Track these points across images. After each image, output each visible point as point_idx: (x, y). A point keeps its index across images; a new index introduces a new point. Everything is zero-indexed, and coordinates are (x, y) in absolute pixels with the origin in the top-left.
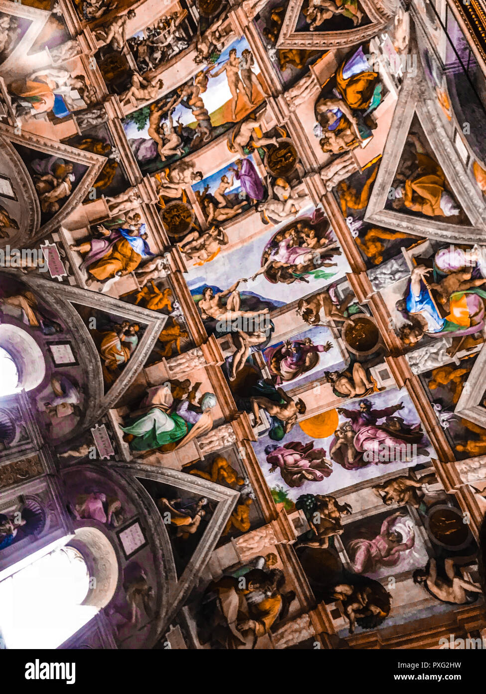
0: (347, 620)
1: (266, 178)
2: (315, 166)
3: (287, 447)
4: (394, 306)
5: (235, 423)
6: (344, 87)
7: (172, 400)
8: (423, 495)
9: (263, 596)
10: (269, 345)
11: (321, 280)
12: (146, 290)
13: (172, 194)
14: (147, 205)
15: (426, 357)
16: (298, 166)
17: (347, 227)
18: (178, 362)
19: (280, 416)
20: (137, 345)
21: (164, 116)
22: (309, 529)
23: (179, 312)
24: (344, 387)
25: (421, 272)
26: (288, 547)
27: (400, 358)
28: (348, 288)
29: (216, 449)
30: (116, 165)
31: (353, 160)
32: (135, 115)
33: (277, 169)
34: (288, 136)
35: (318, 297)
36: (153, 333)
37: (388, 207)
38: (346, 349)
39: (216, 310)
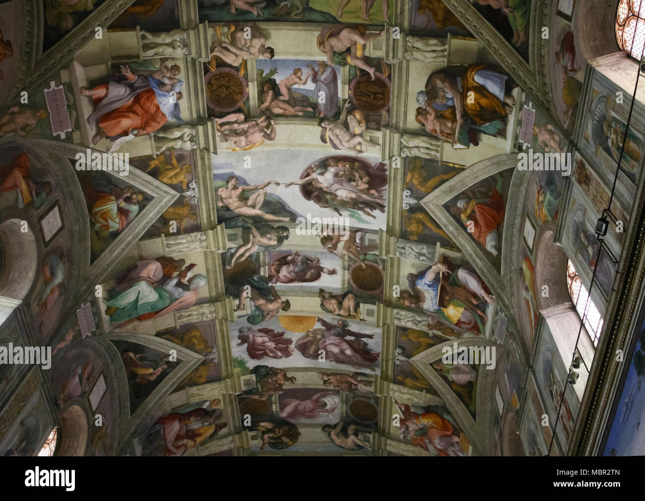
0: (261, 442)
1: (345, 101)
2: (401, 125)
3: (260, 331)
4: (407, 275)
5: (219, 304)
7: (161, 275)
8: (356, 389)
9: (201, 425)
10: (277, 249)
11: (354, 220)
12: (162, 158)
13: (229, 59)
14: (193, 60)
15: (410, 319)
16: (384, 113)
17: (402, 196)
18: (178, 241)
19: (263, 308)
20: (137, 215)
22: (255, 387)
23: (194, 192)
24: (331, 305)
25: (443, 268)
26: (233, 396)
27: (389, 309)
28: (374, 240)
29: (193, 321)
33: (361, 100)
34: (389, 77)
36: (158, 208)
37: (447, 207)
38: (348, 281)
39: (235, 202)
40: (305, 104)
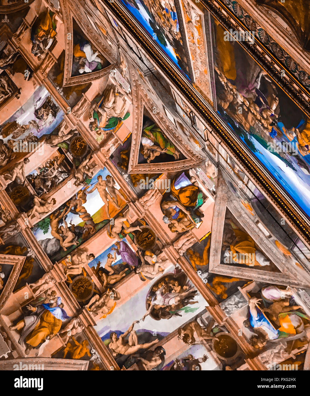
1: (137, 252)
2: (169, 241)
4: (243, 324)
6: (177, 194)
10: (165, 365)
11: (190, 313)
12: (69, 345)
13: (75, 272)
15: (272, 356)
16: (157, 242)
17: (199, 277)
21: (61, 221)
23: (96, 356)
25: (254, 301)
27: (255, 359)
28: (209, 317)
30: (33, 260)
31: (193, 236)
32: (40, 224)
33: (144, 245)
34: (147, 224)
35: (191, 325)
37: (222, 262)
38: (218, 357)
39: (122, 348)
40: (123, 268)
